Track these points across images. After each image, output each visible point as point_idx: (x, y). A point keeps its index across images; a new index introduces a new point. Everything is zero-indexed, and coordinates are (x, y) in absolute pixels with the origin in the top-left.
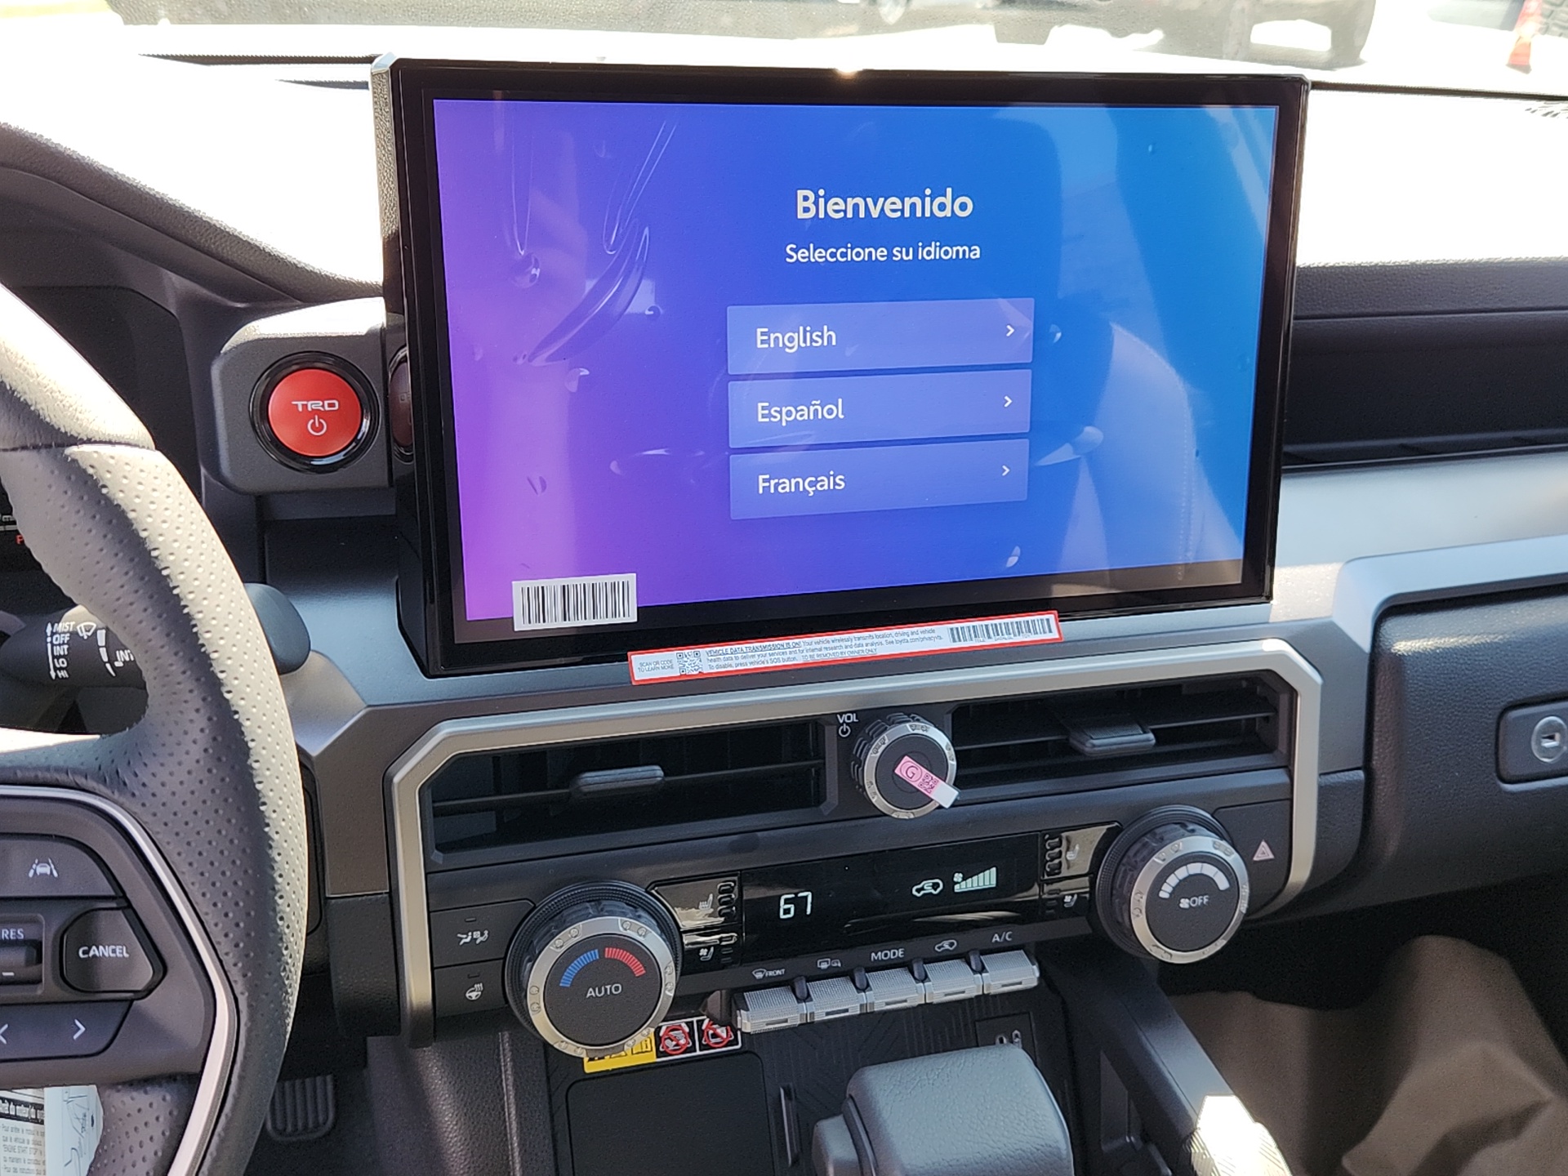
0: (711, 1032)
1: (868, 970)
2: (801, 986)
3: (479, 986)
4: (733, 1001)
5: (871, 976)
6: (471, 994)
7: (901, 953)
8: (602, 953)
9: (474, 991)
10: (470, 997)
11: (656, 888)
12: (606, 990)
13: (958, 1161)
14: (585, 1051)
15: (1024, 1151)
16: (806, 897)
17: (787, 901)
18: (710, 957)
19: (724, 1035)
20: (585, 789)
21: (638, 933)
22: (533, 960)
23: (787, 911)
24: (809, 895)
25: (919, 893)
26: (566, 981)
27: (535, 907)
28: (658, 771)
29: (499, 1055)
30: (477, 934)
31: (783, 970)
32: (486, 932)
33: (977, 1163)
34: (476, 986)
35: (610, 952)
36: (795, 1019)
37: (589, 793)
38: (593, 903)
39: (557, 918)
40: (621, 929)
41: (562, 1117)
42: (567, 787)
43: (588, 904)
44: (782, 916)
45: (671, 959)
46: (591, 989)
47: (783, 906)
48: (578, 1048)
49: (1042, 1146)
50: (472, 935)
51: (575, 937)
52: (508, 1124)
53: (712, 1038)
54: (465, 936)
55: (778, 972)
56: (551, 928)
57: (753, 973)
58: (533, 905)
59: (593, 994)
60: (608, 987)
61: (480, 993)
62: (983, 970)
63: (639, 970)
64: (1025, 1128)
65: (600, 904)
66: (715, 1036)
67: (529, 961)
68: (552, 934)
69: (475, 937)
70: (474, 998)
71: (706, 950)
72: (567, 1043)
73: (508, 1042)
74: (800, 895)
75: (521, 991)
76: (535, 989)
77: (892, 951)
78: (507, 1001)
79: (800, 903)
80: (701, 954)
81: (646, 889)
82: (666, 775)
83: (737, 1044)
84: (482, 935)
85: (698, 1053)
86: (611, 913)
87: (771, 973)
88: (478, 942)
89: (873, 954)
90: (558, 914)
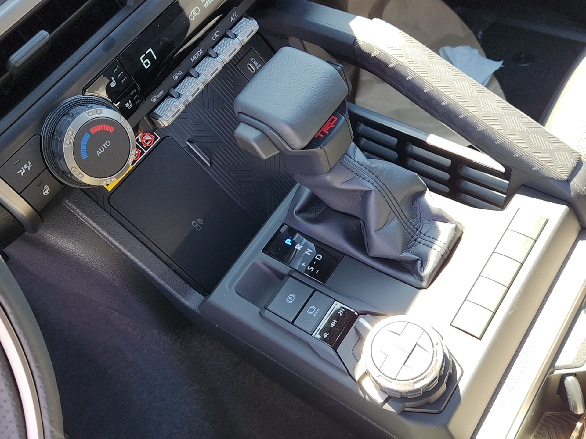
0: (144, 141)
1: (194, 67)
2: (173, 92)
3: (46, 187)
4: (152, 119)
5: (197, 69)
6: (45, 193)
7: (201, 51)
8: (90, 133)
9: (45, 190)
10: (46, 193)
11: (87, 91)
12: (103, 147)
13: (302, 103)
14: (114, 178)
15: (322, 82)
16: (150, 51)
17: (144, 59)
18: (131, 105)
19: (150, 138)
20: (17, 65)
21: (97, 113)
22: (62, 157)
23: (147, 64)
24: (150, 50)
25: (193, 18)
26: (84, 156)
27: (41, 137)
28: (46, 33)
29: (69, 211)
30: (26, 166)
31: (162, 91)
32: (29, 162)
33: (309, 99)
34: (44, 187)
35: (93, 130)
36: (182, 107)
37: (21, 65)
38: (66, 116)
39: (55, 133)
40: (89, 117)
41: (114, 212)
42: (7, 71)
43: (64, 118)
44: (147, 67)
45: (120, 115)
46: (97, 151)
47: (144, 63)
48: (111, 178)
49: (326, 75)
50: (24, 168)
51: (72, 134)
52: (96, 231)
53: (147, 143)
54: (21, 171)
55: (161, 93)
56: (57, 139)
57: (152, 100)
58: (39, 136)
59: (100, 153)
60: (104, 145)
61: (49, 189)
62: (236, 36)
63: (111, 129)
64: (315, 73)
65: (69, 114)
66: (147, 141)
67: (60, 159)
68: (61, 141)
69: (26, 168)
70: (48, 193)
71: (128, 103)
72: (105, 180)
73: (70, 203)
74: (147, 52)
75: (67, 174)
76: (74, 169)
77: (198, 53)
78: (62, 183)
79: (149, 56)
80: (127, 107)
81: (83, 94)
82: (50, 33)
83: (158, 138)
84: (28, 165)
85: (146, 152)
86: (78, 113)
87: (159, 96)
88: (29, 169)
89: (192, 59)
90: (54, 132)
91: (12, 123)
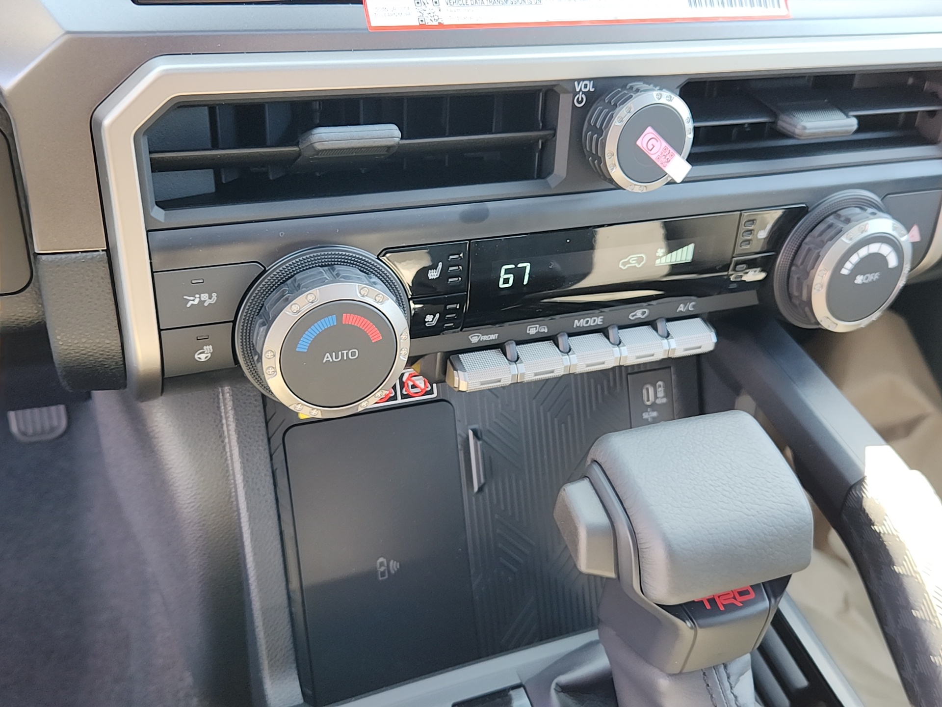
0: (410, 383)
1: (570, 335)
2: (511, 348)
3: (208, 349)
4: (448, 362)
5: (574, 341)
6: (200, 356)
7: (600, 320)
8: (339, 319)
9: (203, 353)
10: (200, 358)
11: (388, 255)
12: (342, 354)
13: (717, 529)
14: (320, 411)
15: (775, 518)
16: (525, 267)
17: (507, 272)
18: (434, 323)
19: (422, 386)
20: (319, 146)
21: (375, 300)
22: (268, 323)
23: (506, 281)
24: (528, 266)
25: (625, 266)
26: (303, 346)
27: (265, 271)
28: (398, 133)
29: (218, 403)
30: (205, 296)
31: (497, 335)
32: (214, 295)
33: (734, 531)
34: (205, 347)
35: (350, 319)
37: (323, 151)
38: (326, 268)
39: (289, 282)
40: (359, 295)
41: (279, 455)
42: (297, 144)
43: (321, 269)
44: (501, 285)
45: (407, 326)
46: (328, 354)
47: (503, 276)
48: (314, 409)
49: (791, 512)
50: (200, 298)
51: (312, 302)
52: (229, 462)
53: (412, 388)
54: (192, 298)
55: (493, 337)
56: (284, 291)
57: (470, 337)
58: (263, 269)
59: (330, 359)
60: (345, 352)
61: (209, 355)
62: (668, 335)
63: (375, 335)
64: (774, 495)
65: (334, 269)
66: (414, 386)
67: (263, 324)
68: (287, 299)
69: (202, 299)
70: (203, 360)
71: (432, 316)
72: (302, 404)
73: (229, 393)
74: (520, 265)
75: (254, 353)
76: (270, 354)
77: (593, 319)
78: (236, 361)
79: (519, 274)
80: (426, 320)
81: (378, 256)
82: (402, 138)
83: (433, 393)
84: (210, 298)
85: (400, 401)
86: (347, 278)
87: (485, 338)
88: (206, 304)
89: (576, 321)
90: (290, 278)
91: (239, 220)
